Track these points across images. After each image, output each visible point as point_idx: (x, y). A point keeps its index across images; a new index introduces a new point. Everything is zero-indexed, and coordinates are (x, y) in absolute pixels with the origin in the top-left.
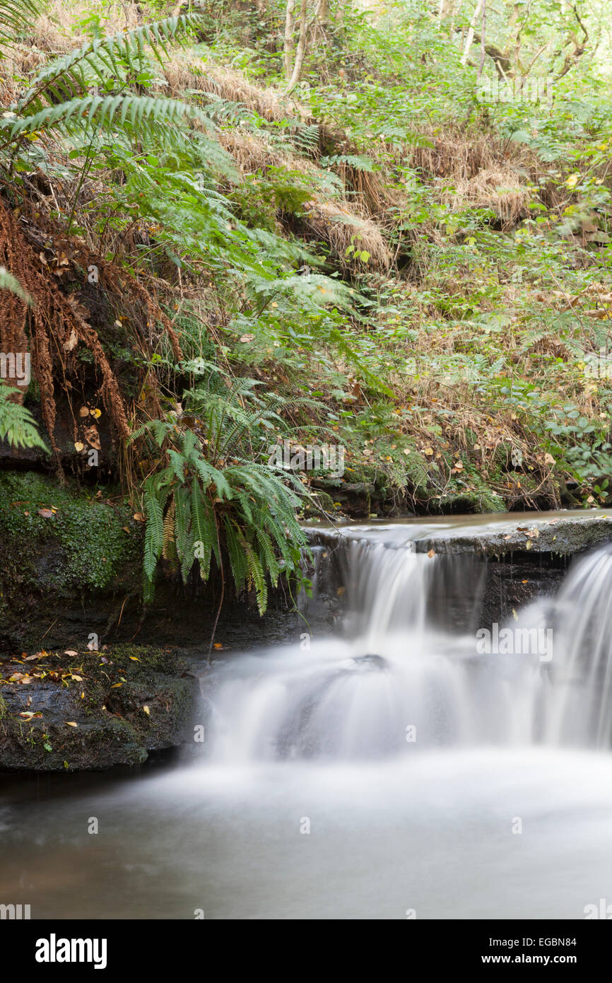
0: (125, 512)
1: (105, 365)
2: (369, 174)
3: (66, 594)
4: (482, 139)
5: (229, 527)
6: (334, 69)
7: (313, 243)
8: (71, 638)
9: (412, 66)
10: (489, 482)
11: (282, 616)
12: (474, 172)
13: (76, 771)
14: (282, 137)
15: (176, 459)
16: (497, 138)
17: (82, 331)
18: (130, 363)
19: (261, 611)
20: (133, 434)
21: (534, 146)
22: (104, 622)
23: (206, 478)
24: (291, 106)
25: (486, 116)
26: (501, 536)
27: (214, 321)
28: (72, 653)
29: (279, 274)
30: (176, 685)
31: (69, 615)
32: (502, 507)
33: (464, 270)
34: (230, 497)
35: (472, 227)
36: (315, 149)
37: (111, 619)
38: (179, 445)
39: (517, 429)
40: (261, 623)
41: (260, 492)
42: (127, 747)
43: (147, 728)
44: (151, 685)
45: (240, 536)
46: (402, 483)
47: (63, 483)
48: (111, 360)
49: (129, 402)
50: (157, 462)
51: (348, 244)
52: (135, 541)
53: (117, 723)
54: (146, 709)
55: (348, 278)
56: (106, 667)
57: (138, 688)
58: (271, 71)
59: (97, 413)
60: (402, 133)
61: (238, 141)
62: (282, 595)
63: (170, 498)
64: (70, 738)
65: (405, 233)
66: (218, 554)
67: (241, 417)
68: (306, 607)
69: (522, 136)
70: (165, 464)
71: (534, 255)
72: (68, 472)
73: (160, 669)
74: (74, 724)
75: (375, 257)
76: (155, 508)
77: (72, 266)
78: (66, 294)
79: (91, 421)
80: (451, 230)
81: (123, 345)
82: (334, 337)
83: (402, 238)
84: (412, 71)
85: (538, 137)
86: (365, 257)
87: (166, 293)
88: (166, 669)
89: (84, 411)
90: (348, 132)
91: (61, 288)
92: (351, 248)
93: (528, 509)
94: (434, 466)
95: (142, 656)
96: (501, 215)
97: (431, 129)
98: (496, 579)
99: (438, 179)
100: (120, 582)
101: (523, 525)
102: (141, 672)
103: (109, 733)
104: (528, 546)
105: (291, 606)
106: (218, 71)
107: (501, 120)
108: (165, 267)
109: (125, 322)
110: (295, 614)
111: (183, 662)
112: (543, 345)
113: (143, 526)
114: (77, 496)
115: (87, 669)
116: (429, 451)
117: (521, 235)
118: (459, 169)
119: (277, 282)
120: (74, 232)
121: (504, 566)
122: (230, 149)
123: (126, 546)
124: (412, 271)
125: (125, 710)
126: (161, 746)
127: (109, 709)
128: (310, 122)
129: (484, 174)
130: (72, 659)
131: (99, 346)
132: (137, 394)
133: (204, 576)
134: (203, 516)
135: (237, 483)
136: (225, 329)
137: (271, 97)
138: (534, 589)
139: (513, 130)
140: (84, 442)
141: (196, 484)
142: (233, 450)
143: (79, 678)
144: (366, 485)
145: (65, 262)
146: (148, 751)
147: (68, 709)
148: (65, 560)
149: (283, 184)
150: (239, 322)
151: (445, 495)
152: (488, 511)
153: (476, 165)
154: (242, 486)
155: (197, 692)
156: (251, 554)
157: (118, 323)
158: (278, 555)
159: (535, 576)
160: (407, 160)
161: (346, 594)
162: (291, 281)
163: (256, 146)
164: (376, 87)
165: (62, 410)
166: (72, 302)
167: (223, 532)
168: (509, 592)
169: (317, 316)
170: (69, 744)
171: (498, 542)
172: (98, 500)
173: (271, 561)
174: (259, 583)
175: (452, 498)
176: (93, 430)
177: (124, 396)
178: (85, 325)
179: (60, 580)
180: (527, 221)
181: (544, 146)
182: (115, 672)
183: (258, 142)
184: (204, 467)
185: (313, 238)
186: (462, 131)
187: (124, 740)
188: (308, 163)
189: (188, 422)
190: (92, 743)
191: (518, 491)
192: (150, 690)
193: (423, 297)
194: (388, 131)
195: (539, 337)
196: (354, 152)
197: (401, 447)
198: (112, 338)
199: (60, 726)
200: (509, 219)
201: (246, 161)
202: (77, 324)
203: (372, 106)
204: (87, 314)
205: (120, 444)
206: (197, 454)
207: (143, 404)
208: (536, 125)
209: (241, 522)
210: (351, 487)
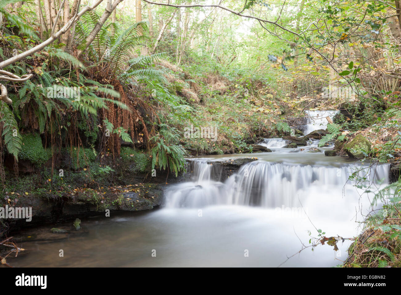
0: (148, 156)
1: (144, 125)
2: (195, 83)
3: (136, 173)
4: (217, 76)
5: (169, 159)
6: (186, 61)
7: (183, 97)
8: (136, 182)
9: (202, 60)
10: (221, 148)
11: (180, 177)
12: (215, 83)
13: (139, 211)
14: (177, 75)
15: (159, 145)
16: (220, 76)
17: (140, 117)
18: (149, 124)
19: (176, 176)
20: (150, 139)
21: (227, 78)
22: (143, 178)
23: (165, 149)
24: (179, 69)
25: (218, 71)
26: (226, 161)
27: (165, 114)
28: (137, 185)
29: (178, 105)
30: (159, 192)
31: (136, 177)
32: (223, 153)
33: (214, 103)
34: (170, 153)
35: (215, 94)
36: (184, 78)
37: (145, 178)
38: (159, 141)
39: (226, 137)
40: (175, 178)
41: (177, 152)
42: (149, 205)
43: (153, 201)
44: (154, 192)
45: (172, 161)
46: (203, 148)
47: (135, 149)
48: (145, 123)
49: (149, 132)
50: (155, 145)
51: (190, 98)
52: (150, 162)
53: (147, 200)
54: (153, 197)
55: (190, 105)
56: (144, 188)
57: (151, 193)
58: (174, 61)
59: (142, 135)
60: (201, 75)
61: (168, 76)
62: (180, 173)
63: (157, 152)
64: (137, 204)
65: (202, 95)
66: (167, 164)
67: (172, 136)
68: (185, 175)
69: (225, 75)
70: (157, 145)
71: (227, 100)
72: (136, 147)
73: (155, 189)
74: (138, 201)
75: (196, 100)
76: (154, 155)
77: (138, 104)
78: (136, 110)
79: (141, 136)
80: (211, 95)
81: (148, 120)
82: (189, 118)
83: (201, 96)
84: (202, 61)
85: (228, 76)
86: (194, 100)
87: (156, 109)
88: (156, 188)
89: (140, 134)
90: (190, 74)
91: (135, 108)
92: (191, 99)
93: (228, 154)
94: (210, 145)
95: (151, 186)
96: (221, 92)
97: (207, 74)
98: (225, 170)
99: (208, 84)
100: (146, 170)
101: (230, 159)
102: (151, 189)
103: (145, 203)
104: (231, 163)
105: (182, 175)
106: (164, 61)
107: (221, 72)
108: (155, 104)
109: (148, 116)
110: (183, 177)
111: (160, 187)
112: (230, 119)
113: (152, 158)
114: (138, 152)
115: (140, 189)
116: (208, 142)
117: (225, 96)
118: (212, 82)
119: (178, 106)
120: (138, 97)
121: (226, 167)
122: (166, 78)
123: (148, 163)
124: (203, 103)
125: (148, 197)
126: (156, 205)
127: (145, 197)
128: (183, 72)
129: (217, 83)
130: (137, 187)
131: (143, 121)
132: (151, 130)
133: (164, 169)
134: (164, 156)
135: (171, 149)
136: (167, 116)
137: (175, 67)
138: (233, 172)
139: (223, 74)
140: (140, 141)
141: (163, 149)
142: (170, 142)
143: (139, 191)
144: (196, 149)
145: (136, 103)
146: (153, 206)
147: (136, 197)
148: (135, 165)
149: (178, 85)
150: (170, 115)
151: (212, 151)
152: (220, 154)
153: (216, 81)
154: (172, 150)
155: (163, 194)
156: (174, 164)
157: (147, 116)
158: (180, 164)
159: (233, 169)
160: (202, 80)
161: (193, 172)
162: (181, 106)
163: (172, 77)
164: (195, 65)
165: (135, 134)
166: (137, 111)
167: (168, 160)
168: (228, 172)
169: (185, 113)
170: (137, 205)
171: (225, 162)
172: (142, 153)
173: (178, 166)
174: (176, 170)
175: (213, 151)
176: (141, 138)
177: (148, 131)
178: (140, 116)
179: (134, 169)
180: (226, 93)
181: (229, 78)
182: (146, 189)
183: (172, 76)
184: (165, 146)
185: (183, 96)
186: (213, 74)
187: (149, 204)
188: (182, 81)
189: (161, 136)
190: (142, 205)
191: (226, 150)
192: (154, 193)
193: (205, 109)
194: (198, 74)
195: (229, 117)
196: (191, 78)
197: (203, 141)
198: (145, 119)
199: (135, 201)
200: (222, 93)
201: (170, 80)
202: (138, 116)
203: (194, 69)
204: (141, 114)
205: (147, 141)
206: (163, 143)
207: (152, 133)
208: (228, 73)
209: (172, 158)
210: (193, 149)
